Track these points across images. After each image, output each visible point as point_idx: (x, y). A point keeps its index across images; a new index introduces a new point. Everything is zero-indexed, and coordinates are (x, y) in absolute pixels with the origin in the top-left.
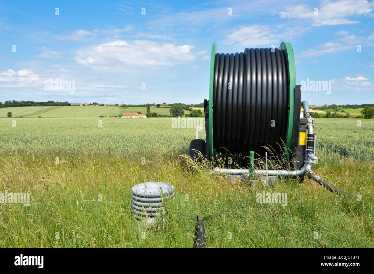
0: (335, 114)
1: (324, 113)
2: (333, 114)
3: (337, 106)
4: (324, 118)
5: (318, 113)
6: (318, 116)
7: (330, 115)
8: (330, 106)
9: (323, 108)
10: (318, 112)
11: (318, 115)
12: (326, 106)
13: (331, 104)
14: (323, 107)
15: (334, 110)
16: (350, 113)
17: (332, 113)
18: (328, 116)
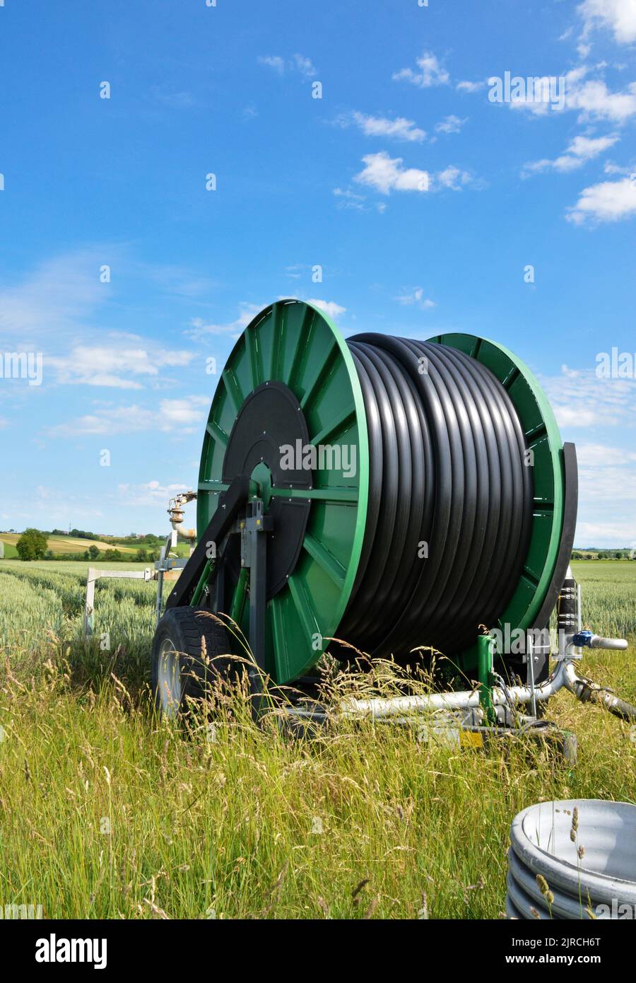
0: (155, 553)
1: (133, 551)
2: (152, 554)
3: (155, 537)
4: (133, 561)
5: (121, 551)
6: (122, 558)
7: (144, 555)
8: (142, 537)
9: (129, 541)
10: (121, 549)
11: (120, 557)
12: (136, 537)
13: (145, 534)
14: (129, 538)
15: (150, 546)
16: (184, 553)
17: (149, 551)
18: (142, 558)
